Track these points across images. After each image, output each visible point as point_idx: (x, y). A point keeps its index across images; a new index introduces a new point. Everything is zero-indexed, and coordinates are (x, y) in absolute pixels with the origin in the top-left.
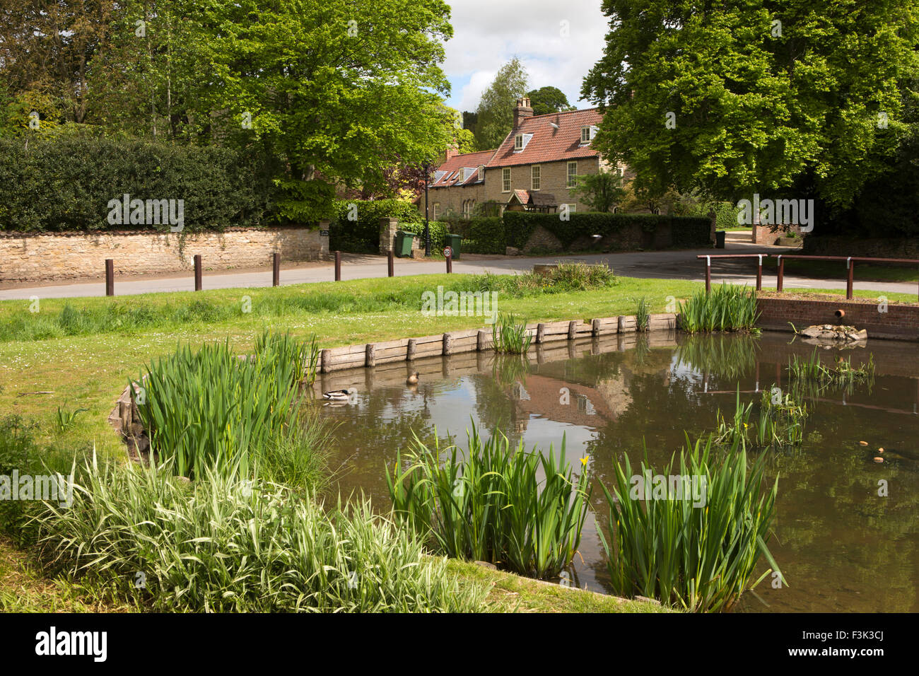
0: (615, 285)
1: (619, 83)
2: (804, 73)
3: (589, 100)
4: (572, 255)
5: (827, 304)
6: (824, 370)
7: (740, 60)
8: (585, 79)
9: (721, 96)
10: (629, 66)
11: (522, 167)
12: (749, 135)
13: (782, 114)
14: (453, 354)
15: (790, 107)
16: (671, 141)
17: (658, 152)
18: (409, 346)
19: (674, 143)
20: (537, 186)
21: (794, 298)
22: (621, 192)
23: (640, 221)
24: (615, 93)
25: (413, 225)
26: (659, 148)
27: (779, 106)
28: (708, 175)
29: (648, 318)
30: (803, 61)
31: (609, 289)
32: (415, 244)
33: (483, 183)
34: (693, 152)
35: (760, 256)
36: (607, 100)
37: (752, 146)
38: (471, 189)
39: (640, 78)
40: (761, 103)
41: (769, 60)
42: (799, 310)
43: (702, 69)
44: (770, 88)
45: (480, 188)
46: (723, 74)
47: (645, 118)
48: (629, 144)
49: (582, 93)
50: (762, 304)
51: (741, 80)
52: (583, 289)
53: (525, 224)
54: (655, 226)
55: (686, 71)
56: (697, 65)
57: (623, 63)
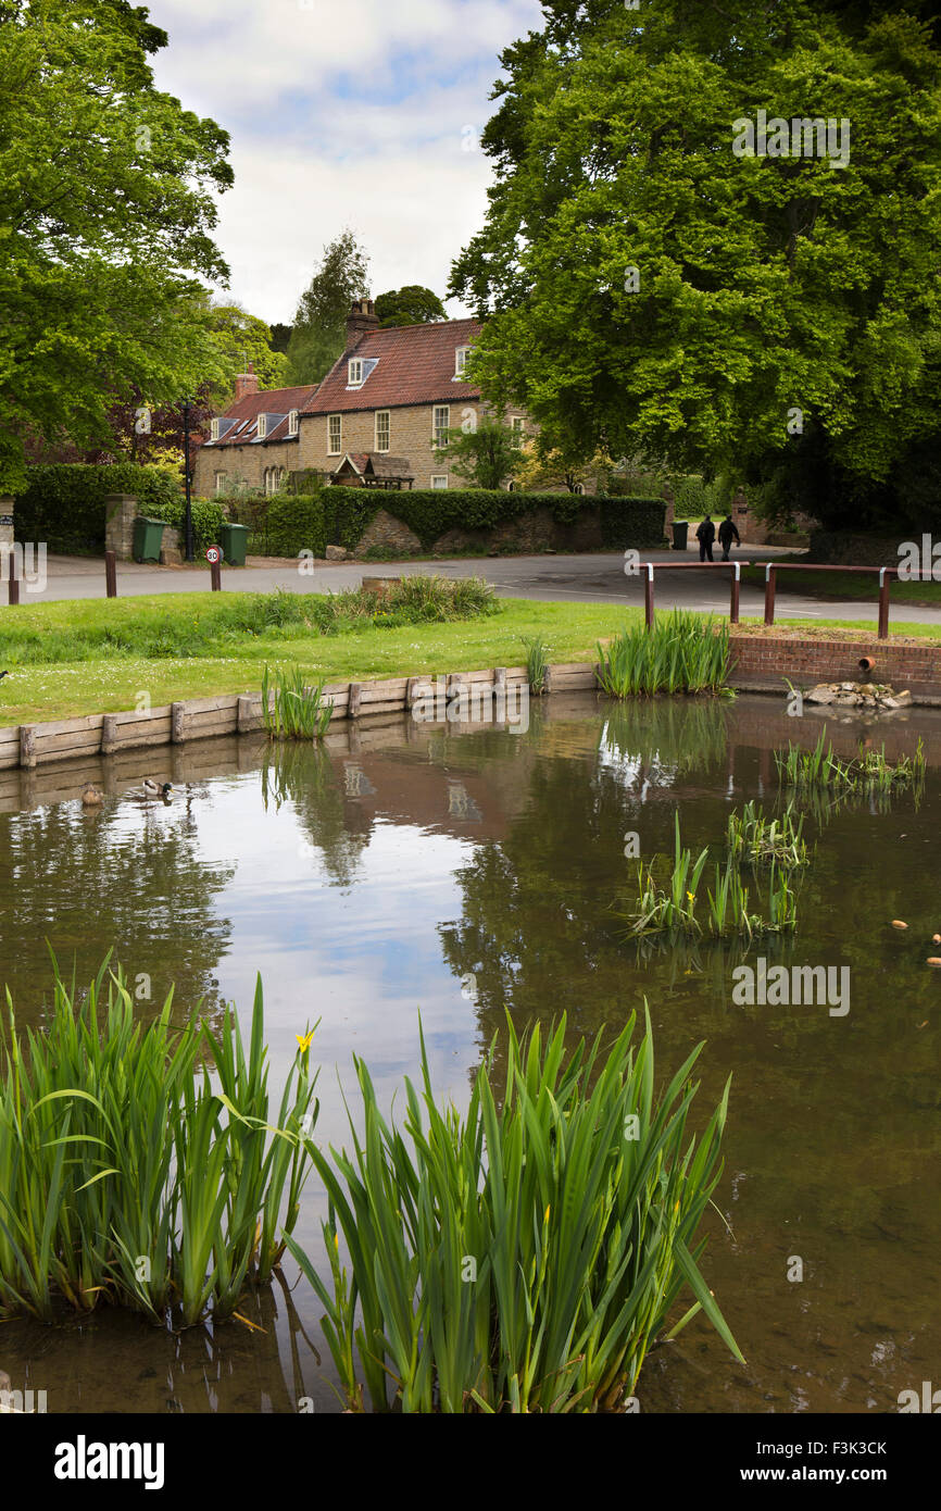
0: (496, 613)
1: (512, 272)
2: (812, 259)
3: (462, 300)
4: (436, 559)
5: (846, 648)
6: (838, 769)
7: (709, 233)
8: (455, 263)
9: (676, 294)
10: (527, 242)
11: (360, 414)
12: (722, 361)
13: (776, 327)
14: (191, 741)
15: (789, 315)
16: (594, 370)
17: (573, 386)
18: (103, 728)
19: (600, 371)
20: (385, 446)
21: (792, 637)
22: (518, 457)
23: (549, 505)
24: (505, 287)
25: (163, 508)
26: (572, 381)
27: (770, 312)
28: (654, 427)
29: (545, 672)
30: (810, 238)
31: (486, 618)
32: (169, 539)
33: (296, 440)
34: (630, 388)
35: (737, 564)
36: (491, 300)
37: (725, 379)
38: (277, 449)
39: (544, 261)
40: (742, 306)
41: (756, 236)
42: (800, 657)
43: (645, 247)
44: (758, 283)
45: (291, 448)
46: (681, 256)
47: (552, 330)
48: (526, 372)
49: (450, 287)
50: (736, 646)
51: (710, 267)
52: (441, 620)
53: (357, 507)
54: (574, 512)
55: (620, 251)
56: (639, 241)
57: (518, 237)
